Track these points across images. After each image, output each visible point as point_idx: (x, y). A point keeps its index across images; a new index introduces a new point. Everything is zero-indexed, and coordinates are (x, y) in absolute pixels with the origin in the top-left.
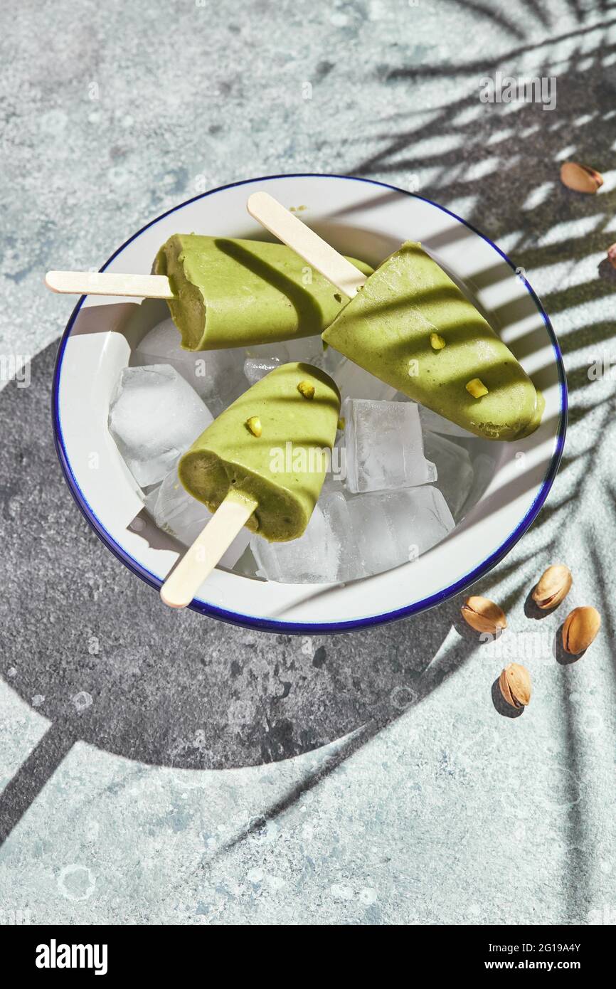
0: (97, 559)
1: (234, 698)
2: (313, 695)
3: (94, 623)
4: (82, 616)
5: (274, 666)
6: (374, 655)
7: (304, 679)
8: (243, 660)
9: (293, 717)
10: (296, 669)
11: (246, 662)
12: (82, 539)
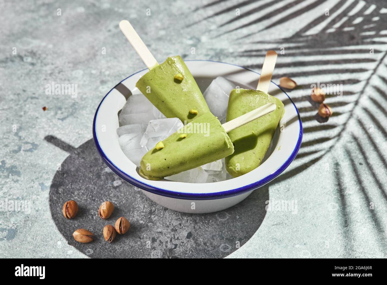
0: (95, 206)
1: (153, 249)
2: (187, 248)
3: (94, 226)
4: (89, 224)
5: (170, 239)
6: (212, 234)
7: (183, 243)
8: (157, 237)
9: (179, 255)
10: (179, 240)
11: (158, 238)
12: (89, 200)
